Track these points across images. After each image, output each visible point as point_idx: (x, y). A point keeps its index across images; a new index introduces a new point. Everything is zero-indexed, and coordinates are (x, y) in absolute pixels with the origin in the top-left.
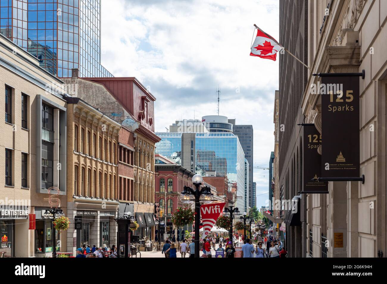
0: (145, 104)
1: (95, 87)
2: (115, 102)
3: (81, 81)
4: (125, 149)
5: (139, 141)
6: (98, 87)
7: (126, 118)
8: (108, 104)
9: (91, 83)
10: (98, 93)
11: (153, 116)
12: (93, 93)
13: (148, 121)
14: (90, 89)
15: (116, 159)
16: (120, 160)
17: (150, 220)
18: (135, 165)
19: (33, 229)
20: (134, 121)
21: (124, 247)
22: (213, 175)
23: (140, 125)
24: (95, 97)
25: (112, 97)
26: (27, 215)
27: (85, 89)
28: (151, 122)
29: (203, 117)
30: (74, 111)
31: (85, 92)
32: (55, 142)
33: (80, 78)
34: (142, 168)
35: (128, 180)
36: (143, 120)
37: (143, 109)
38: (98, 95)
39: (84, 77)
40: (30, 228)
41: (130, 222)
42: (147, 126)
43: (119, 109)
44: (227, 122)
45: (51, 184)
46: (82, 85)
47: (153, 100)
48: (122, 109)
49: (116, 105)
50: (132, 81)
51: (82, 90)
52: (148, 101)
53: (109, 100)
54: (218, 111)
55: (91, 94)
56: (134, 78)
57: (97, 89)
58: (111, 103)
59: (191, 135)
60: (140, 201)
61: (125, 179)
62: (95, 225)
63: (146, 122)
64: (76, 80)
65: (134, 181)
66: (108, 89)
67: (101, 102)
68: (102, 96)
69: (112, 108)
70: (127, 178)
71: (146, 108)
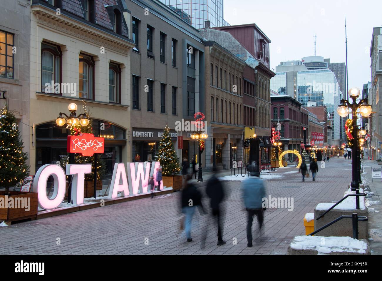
0: (263, 46)
1: (222, 34)
2: (238, 46)
3: (212, 31)
4: (248, 83)
5: (258, 77)
6: (225, 34)
7: (248, 57)
8: (233, 47)
9: (219, 31)
10: (225, 39)
11: (269, 56)
12: (221, 39)
13: (265, 59)
14: (219, 36)
15: (242, 92)
16: (244, 92)
17: (268, 142)
18: (256, 96)
19: (181, 148)
20: (254, 60)
21: (256, 163)
22: (314, 105)
23: (260, 62)
24: (223, 42)
25: (237, 42)
26: (176, 137)
27: (215, 37)
28: (267, 60)
29: (303, 58)
30: (210, 52)
31: (215, 39)
32: (196, 78)
33: (211, 28)
34: (261, 99)
35: (251, 108)
36: (261, 58)
37: (262, 49)
38: (225, 41)
39: (215, 27)
40: (179, 148)
41: (260, 142)
42: (265, 64)
43: (242, 50)
44: (323, 61)
45: (194, 112)
46: (213, 34)
47: (269, 42)
48: (245, 50)
49: (240, 48)
50: (253, 27)
51: (213, 37)
52: (265, 43)
53: (234, 43)
54: (315, 53)
55: (220, 40)
56: (254, 24)
57: (224, 36)
58: (236, 46)
59: (294, 74)
60: (260, 126)
61: (248, 108)
62: (226, 146)
63: (264, 60)
64: (208, 30)
65: (255, 110)
66: (234, 35)
67: (227, 46)
68: (228, 41)
69: (236, 50)
70: (250, 107)
71: (263, 49)
